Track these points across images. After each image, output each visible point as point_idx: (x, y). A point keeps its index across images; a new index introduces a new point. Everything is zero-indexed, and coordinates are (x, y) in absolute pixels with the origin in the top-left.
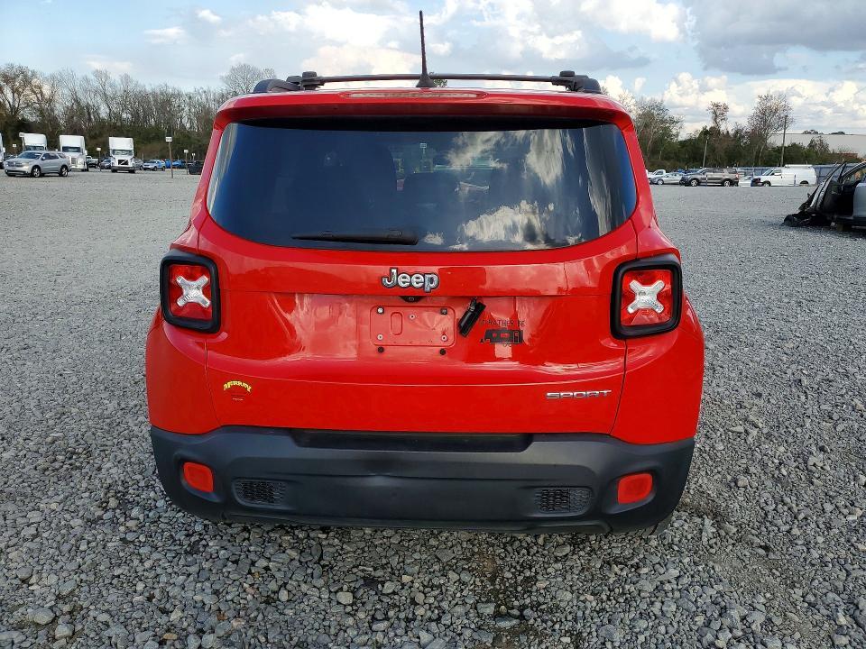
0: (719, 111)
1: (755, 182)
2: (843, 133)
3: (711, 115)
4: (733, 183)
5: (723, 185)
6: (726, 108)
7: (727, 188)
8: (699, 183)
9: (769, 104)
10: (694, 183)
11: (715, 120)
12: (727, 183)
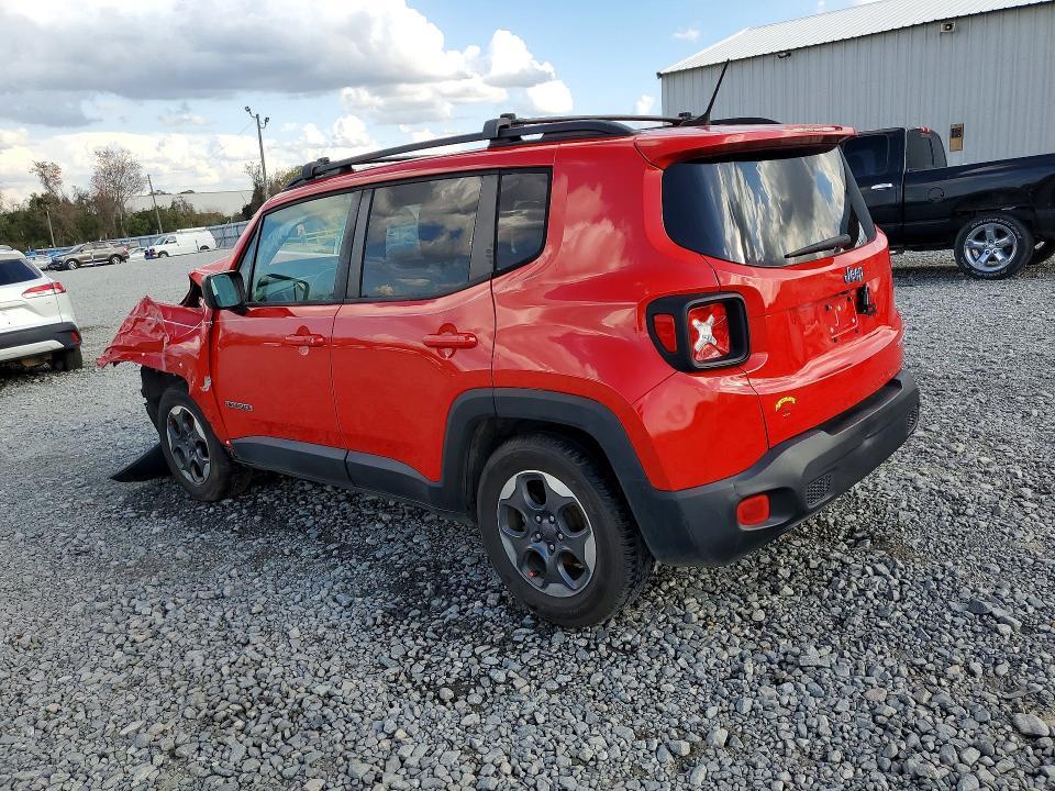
0: (47, 173)
1: (149, 255)
2: (192, 192)
3: (39, 178)
4: (122, 258)
5: (111, 263)
6: (56, 169)
7: (117, 266)
8: (79, 264)
9: (112, 162)
10: (72, 264)
11: (47, 184)
12: (115, 260)
